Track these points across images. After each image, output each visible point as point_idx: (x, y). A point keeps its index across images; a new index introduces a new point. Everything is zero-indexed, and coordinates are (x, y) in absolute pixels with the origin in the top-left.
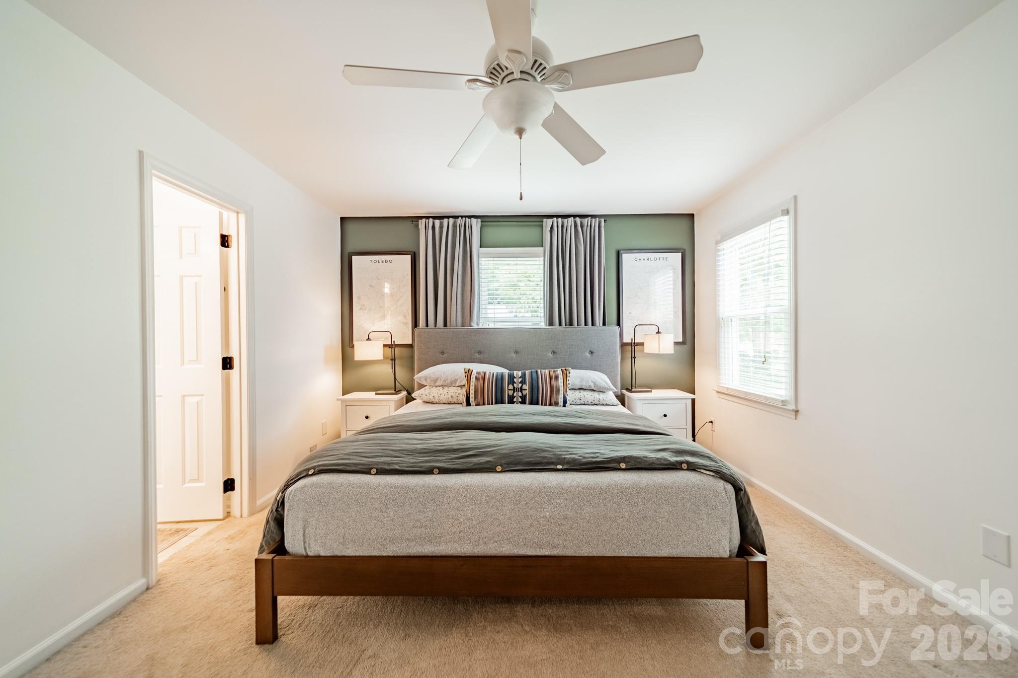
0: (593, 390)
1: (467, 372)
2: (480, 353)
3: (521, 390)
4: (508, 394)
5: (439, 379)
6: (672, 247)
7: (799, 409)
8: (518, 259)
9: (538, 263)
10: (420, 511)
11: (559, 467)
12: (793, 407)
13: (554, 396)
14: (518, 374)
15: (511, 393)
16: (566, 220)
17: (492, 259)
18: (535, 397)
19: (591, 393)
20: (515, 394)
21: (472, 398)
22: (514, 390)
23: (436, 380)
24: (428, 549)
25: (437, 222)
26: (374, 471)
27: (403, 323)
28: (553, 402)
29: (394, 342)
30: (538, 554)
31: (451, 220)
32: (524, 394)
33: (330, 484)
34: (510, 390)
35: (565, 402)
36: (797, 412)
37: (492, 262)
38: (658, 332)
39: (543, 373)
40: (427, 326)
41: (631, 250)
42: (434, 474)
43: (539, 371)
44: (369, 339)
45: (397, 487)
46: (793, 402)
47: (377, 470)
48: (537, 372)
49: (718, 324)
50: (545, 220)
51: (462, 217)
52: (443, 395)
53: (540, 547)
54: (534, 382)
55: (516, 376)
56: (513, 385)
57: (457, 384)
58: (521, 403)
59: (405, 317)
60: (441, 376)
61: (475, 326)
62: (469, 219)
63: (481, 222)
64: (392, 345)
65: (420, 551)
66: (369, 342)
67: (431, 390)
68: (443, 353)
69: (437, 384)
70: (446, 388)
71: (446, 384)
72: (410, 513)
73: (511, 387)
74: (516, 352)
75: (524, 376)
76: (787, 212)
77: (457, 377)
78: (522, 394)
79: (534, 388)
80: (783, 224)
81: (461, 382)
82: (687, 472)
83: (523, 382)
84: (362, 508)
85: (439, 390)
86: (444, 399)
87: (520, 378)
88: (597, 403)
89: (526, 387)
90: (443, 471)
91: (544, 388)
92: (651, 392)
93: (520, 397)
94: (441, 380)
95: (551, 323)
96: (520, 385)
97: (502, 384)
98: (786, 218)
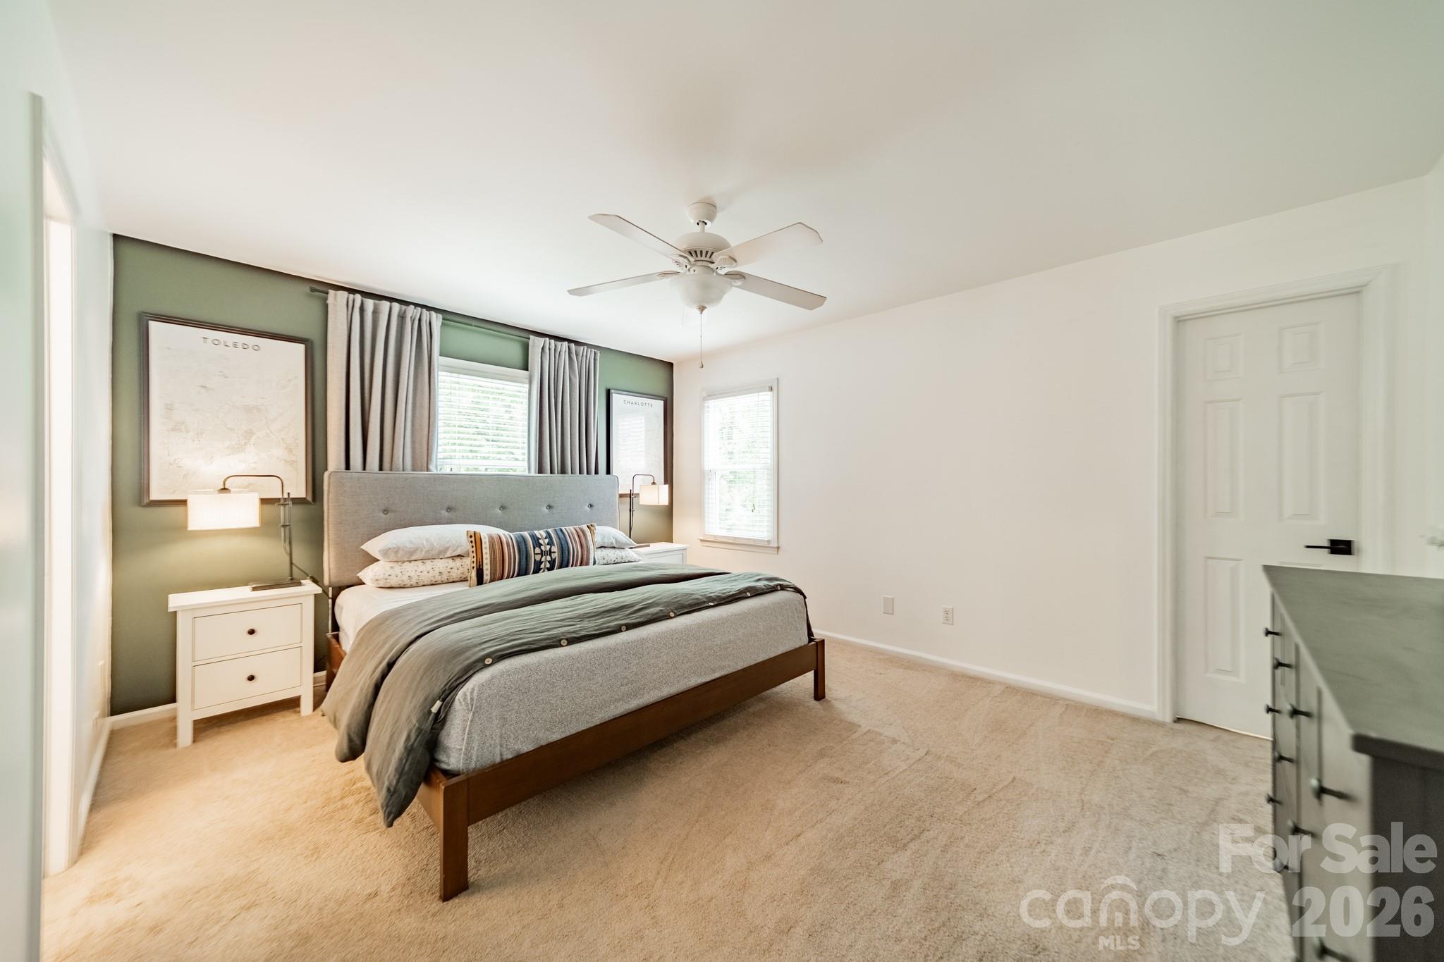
0: (614, 548)
1: (473, 535)
2: (449, 509)
3: (550, 552)
4: (535, 560)
5: (419, 550)
6: (653, 394)
7: (780, 545)
8: (494, 381)
9: (521, 389)
10: (625, 668)
11: (712, 604)
12: (776, 545)
13: (585, 556)
14: (540, 533)
15: (538, 558)
16: (559, 344)
17: (449, 374)
18: (565, 559)
19: (613, 551)
20: (543, 559)
21: (487, 570)
22: (542, 553)
23: (412, 553)
24: (634, 704)
25: (370, 304)
26: (564, 642)
27: (286, 461)
28: (583, 562)
29: (289, 494)
30: (713, 678)
31: (396, 306)
32: (553, 558)
33: (526, 667)
34: (537, 554)
35: (594, 563)
36: (778, 548)
37: (449, 378)
38: (654, 483)
39: (569, 531)
40: (348, 467)
41: (621, 391)
42: (622, 631)
43: (563, 528)
44: (224, 489)
45: (599, 650)
46: (776, 541)
47: (567, 639)
48: (561, 530)
49: (702, 477)
50: (532, 337)
51: (416, 305)
52: (425, 573)
53: (714, 671)
54: (563, 542)
55: (540, 537)
56: (540, 548)
57: (448, 554)
58: (549, 569)
59: (290, 451)
60: (423, 544)
61: (434, 470)
62: (428, 312)
63: (443, 319)
64: (285, 499)
65: (627, 708)
66: (224, 495)
67: (403, 567)
68: (386, 511)
69: (413, 558)
70: (428, 562)
71: (430, 557)
72: (617, 673)
73: (538, 551)
74: (503, 508)
75: (549, 536)
76: (771, 389)
77: (448, 545)
78: (551, 558)
79: (564, 550)
80: (767, 398)
81: (454, 551)
82: (781, 591)
83: (551, 543)
84: (568, 682)
85: (417, 566)
86: (426, 578)
87: (546, 538)
88: (619, 560)
89: (555, 549)
90: (630, 627)
91: (574, 546)
92: (649, 546)
93: (549, 562)
94: (422, 550)
95: (541, 470)
96: (548, 547)
97: (526, 548)
98: (770, 393)
